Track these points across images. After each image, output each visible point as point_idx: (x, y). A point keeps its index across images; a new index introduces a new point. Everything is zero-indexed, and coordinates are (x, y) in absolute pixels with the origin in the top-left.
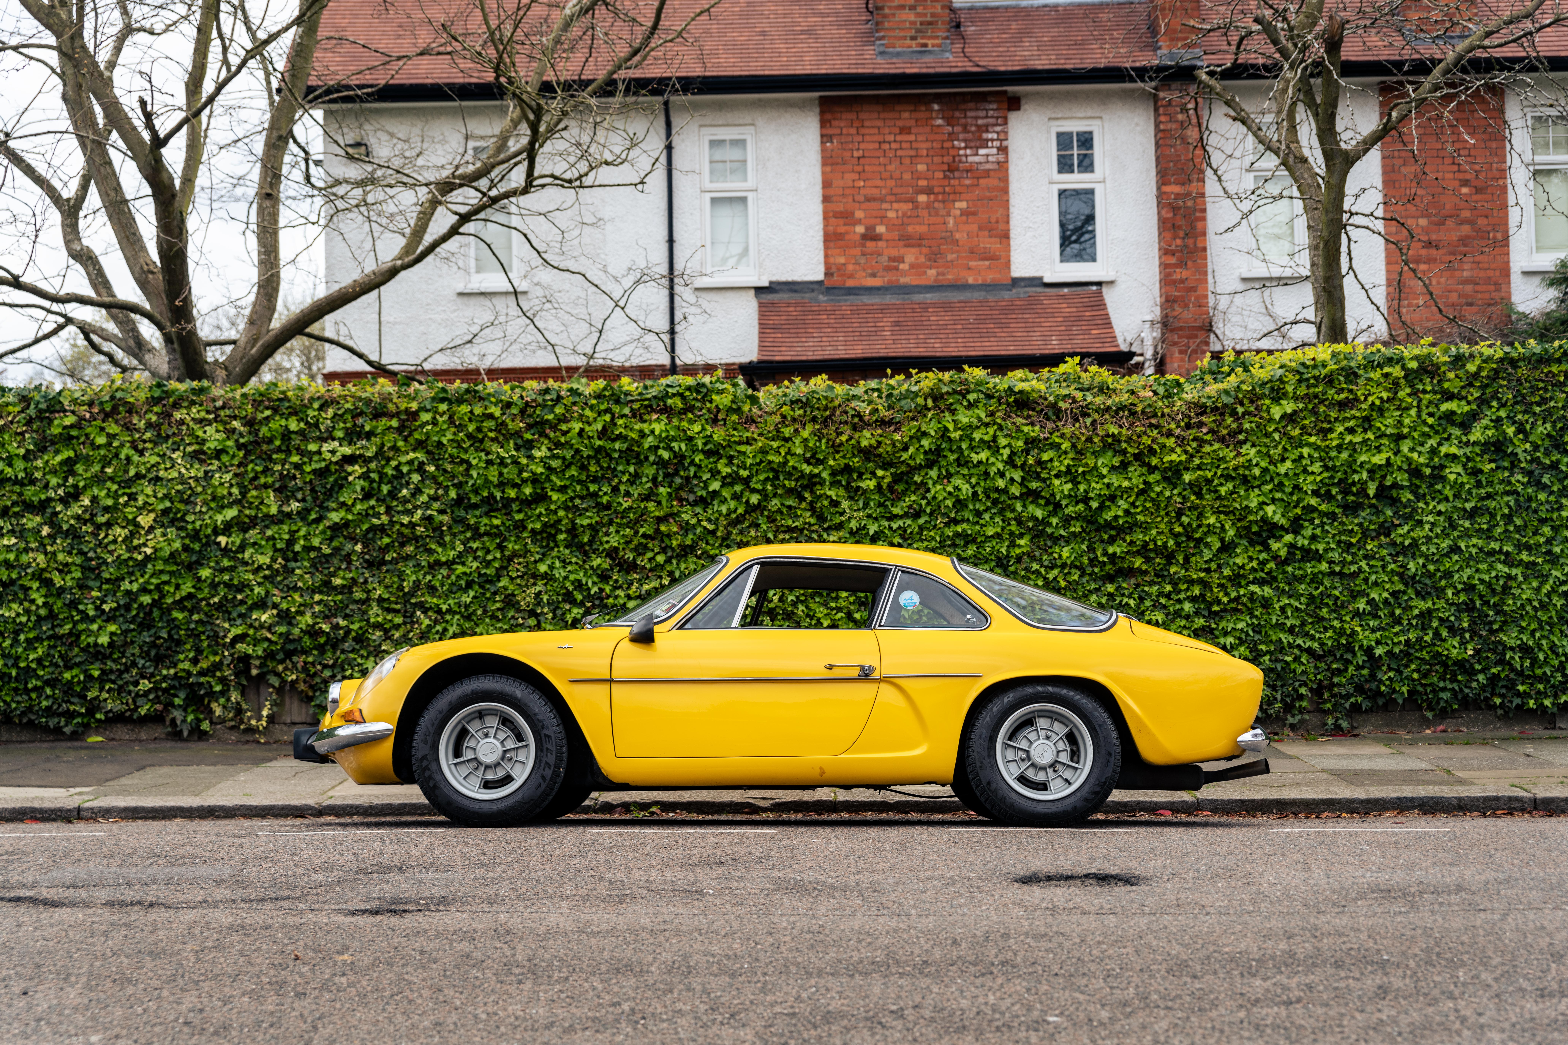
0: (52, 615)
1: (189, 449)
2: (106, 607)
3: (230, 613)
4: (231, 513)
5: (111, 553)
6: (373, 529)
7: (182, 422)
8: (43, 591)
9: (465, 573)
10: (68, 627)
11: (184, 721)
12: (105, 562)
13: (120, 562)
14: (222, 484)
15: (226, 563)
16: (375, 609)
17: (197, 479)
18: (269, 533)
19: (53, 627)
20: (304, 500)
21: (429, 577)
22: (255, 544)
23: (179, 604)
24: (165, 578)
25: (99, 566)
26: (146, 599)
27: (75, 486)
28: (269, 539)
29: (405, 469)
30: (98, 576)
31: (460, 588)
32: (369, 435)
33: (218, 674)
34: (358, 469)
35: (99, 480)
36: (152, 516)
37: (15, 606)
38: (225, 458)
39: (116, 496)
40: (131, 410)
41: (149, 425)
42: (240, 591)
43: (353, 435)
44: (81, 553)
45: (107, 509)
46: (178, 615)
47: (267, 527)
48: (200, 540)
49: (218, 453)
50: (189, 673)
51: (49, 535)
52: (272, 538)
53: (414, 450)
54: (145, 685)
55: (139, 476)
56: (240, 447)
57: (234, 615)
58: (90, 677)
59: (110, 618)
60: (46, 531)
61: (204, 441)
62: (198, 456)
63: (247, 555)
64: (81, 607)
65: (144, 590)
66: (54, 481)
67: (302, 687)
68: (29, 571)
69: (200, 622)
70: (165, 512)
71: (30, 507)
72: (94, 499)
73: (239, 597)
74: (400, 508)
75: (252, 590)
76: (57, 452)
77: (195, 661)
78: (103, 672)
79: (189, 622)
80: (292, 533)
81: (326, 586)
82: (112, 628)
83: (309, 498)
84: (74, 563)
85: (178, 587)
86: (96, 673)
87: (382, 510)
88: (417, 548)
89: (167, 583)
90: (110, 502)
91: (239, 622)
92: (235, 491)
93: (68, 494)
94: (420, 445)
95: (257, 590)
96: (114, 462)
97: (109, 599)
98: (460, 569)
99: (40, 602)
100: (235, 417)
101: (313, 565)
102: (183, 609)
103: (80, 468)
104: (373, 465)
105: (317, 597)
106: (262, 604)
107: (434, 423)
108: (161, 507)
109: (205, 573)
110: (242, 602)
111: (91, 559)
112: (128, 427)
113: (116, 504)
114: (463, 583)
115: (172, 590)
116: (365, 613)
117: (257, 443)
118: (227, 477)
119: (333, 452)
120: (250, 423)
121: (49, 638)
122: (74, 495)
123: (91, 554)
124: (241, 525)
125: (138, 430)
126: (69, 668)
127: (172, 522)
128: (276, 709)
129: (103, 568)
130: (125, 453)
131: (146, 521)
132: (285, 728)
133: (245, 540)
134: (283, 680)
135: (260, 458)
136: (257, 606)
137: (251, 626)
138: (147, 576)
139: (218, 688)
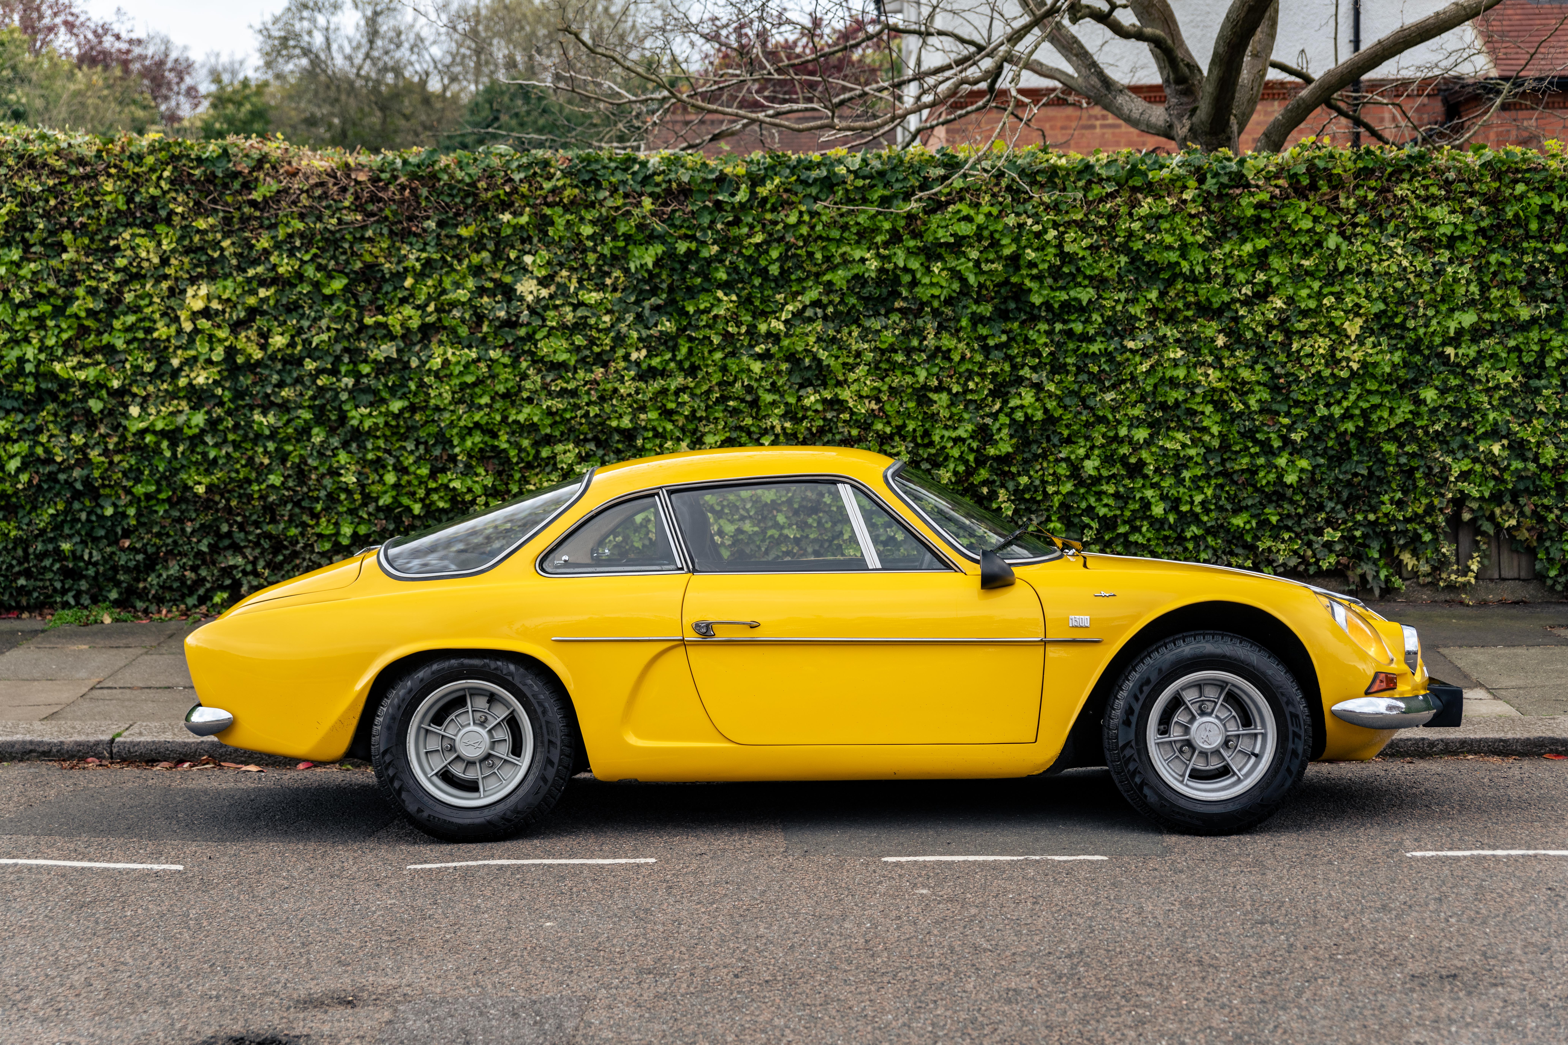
0: (1225, 446)
1: (1412, 235)
2: (1296, 437)
3: (1447, 443)
4: (1468, 319)
5: (1307, 369)
7: (1403, 200)
8: (1218, 418)
10: (1246, 460)
11: (1376, 577)
12: (1297, 380)
13: (1318, 380)
14: (1456, 280)
15: (1454, 382)
17: (1419, 275)
18: (1512, 343)
19: (1223, 461)
20: (1553, 300)
22: (1491, 356)
23: (1391, 434)
24: (1376, 400)
25: (1289, 384)
26: (1350, 427)
27: (1268, 284)
28: (1510, 351)
30: (1287, 398)
33: (1428, 520)
35: (1298, 275)
36: (1359, 321)
37: (1180, 436)
38: (1462, 248)
39: (1320, 295)
40: (1336, 183)
41: (1362, 203)
42: (1466, 416)
44: (1269, 369)
45: (1305, 313)
46: (1390, 447)
47: (1507, 335)
48: (1420, 352)
49: (1451, 242)
50: (1393, 520)
51: (1226, 347)
52: (1517, 349)
54: (1331, 534)
55: (1349, 270)
56: (1481, 231)
57: (1455, 445)
58: (1263, 523)
59: (1296, 450)
60: (1221, 341)
61: (1435, 225)
62: (1426, 245)
63: (1480, 370)
64: (1260, 436)
65: (1347, 416)
66: (1241, 277)
67: (1523, 535)
68: (1198, 391)
69: (1413, 455)
70: (1378, 316)
71: (1205, 310)
72: (1290, 301)
73: (1464, 424)
75: (1484, 416)
76: (1244, 240)
77: (1400, 504)
78: (1282, 518)
79: (1398, 456)
80: (1542, 342)
82: (1304, 463)
83: (1560, 298)
84: (1259, 383)
85: (1392, 411)
86: (1274, 519)
89: (1375, 407)
90: (1312, 304)
92: (1474, 288)
93: (1256, 295)
95: (1492, 416)
96: (1316, 254)
97: (1299, 426)
99: (1215, 430)
100: (1472, 194)
101: (1564, 385)
102: (1396, 439)
103: (1275, 262)
105: (1563, 424)
106: (1494, 434)
108: (1374, 309)
109: (1429, 395)
110: (1469, 431)
111: (1279, 377)
112: (1334, 208)
113: (1320, 305)
115: (1386, 415)
117: (1499, 227)
118: (1464, 271)
120: (1492, 201)
121: (1217, 475)
122: (1263, 294)
123: (1278, 370)
124: (1477, 333)
125: (1348, 212)
126: (1236, 512)
127: (1383, 329)
128: (1486, 562)
129: (1294, 387)
130: (1333, 240)
131: (1353, 328)
132: (1491, 585)
133: (1479, 352)
134: (1498, 526)
135: (1504, 246)
136: (1486, 436)
137: (1475, 460)
138: (1352, 398)
139: (1427, 537)
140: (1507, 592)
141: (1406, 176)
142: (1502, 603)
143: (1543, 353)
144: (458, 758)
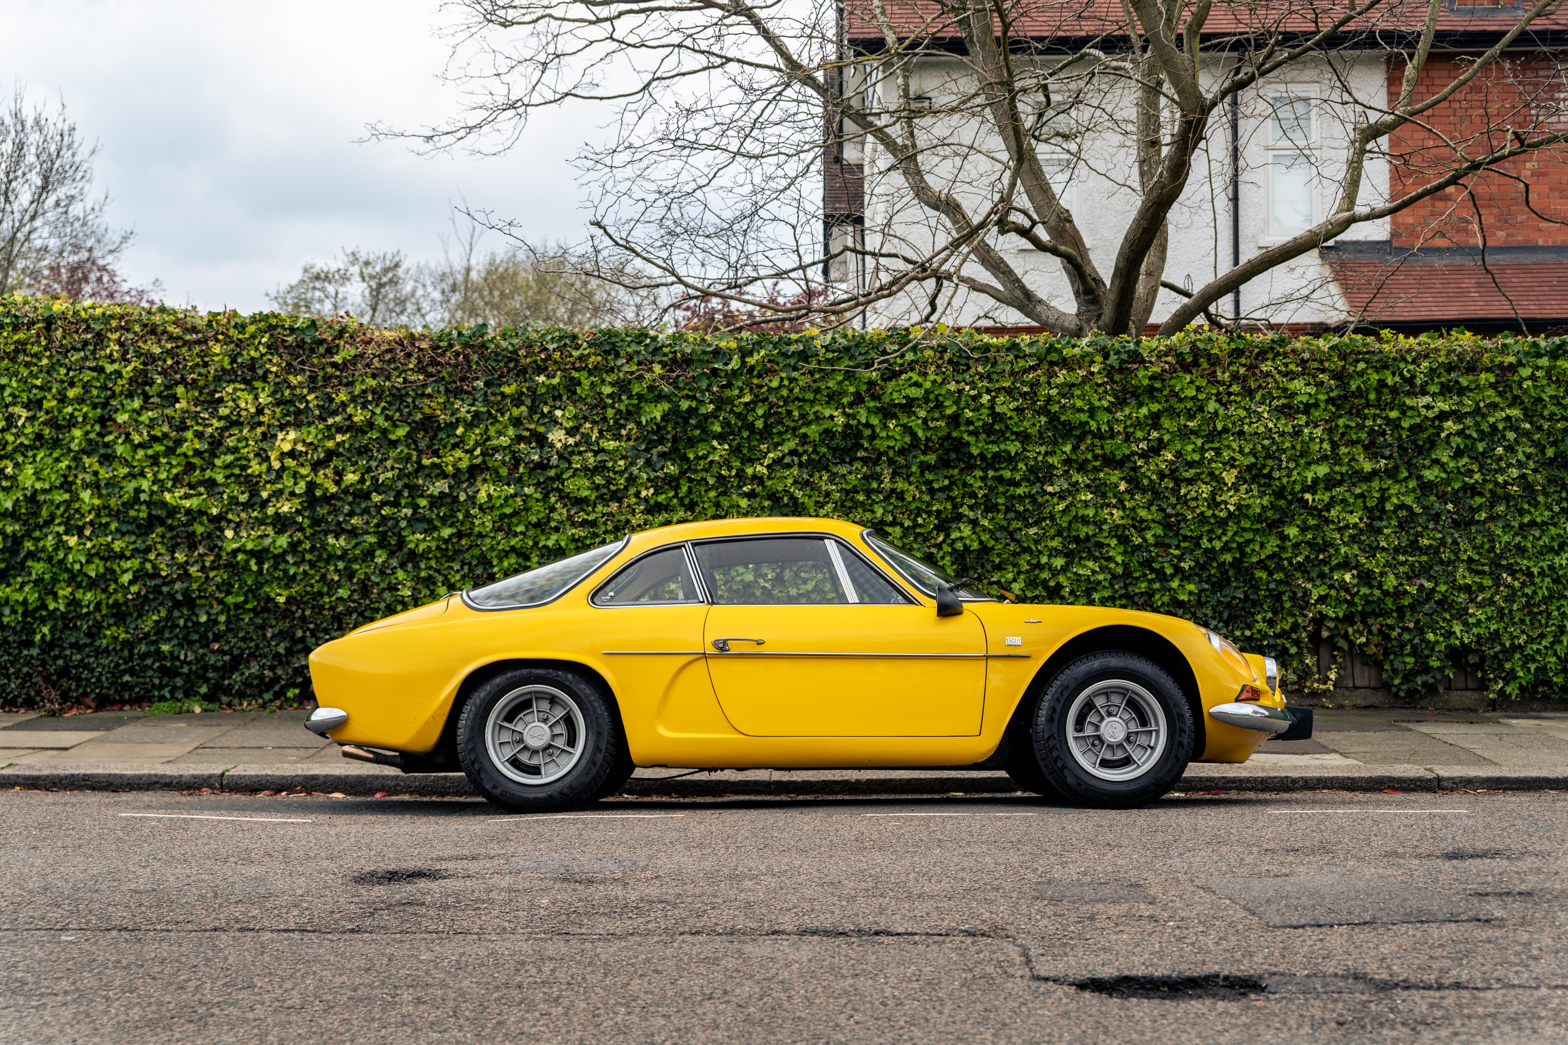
0: (1127, 573)
1: (1275, 403)
2: (1185, 565)
3: (1308, 572)
4: (1322, 470)
5: (1193, 509)
6: (1465, 488)
7: (1268, 374)
8: (1121, 549)
9: (1558, 535)
10: (1144, 585)
12: (1185, 519)
13: (1202, 519)
14: (1312, 439)
15: (1312, 522)
16: (1461, 570)
17: (1282, 434)
18: (1358, 491)
19: (1126, 586)
20: (1390, 457)
21: (1518, 539)
22: (1342, 501)
23: (1262, 564)
24: (1249, 536)
25: (1179, 522)
26: (1228, 558)
27: (1160, 440)
28: (1357, 497)
29: (1501, 426)
30: (1177, 534)
31: (1551, 549)
32: (1462, 391)
33: (1294, 636)
34: (1450, 425)
35: (1184, 434)
36: (1235, 472)
37: (1090, 564)
38: (1316, 413)
39: (1202, 450)
40: (1214, 361)
41: (1235, 377)
42: (1322, 550)
43: (1446, 390)
44: (1162, 510)
45: (1191, 464)
46: (1262, 574)
47: (1354, 485)
48: (1284, 498)
49: (1307, 409)
50: (1265, 636)
51: (1127, 491)
52: (1362, 496)
53: (1510, 406)
55: (1225, 430)
56: (1330, 400)
57: (1314, 575)
59: (1186, 577)
60: (1123, 487)
61: (1294, 395)
62: (1287, 411)
63: (1333, 513)
64: (1156, 565)
65: (1226, 548)
66: (1139, 434)
67: (1372, 650)
68: (1105, 527)
69: (1280, 582)
70: (1249, 468)
71: (1110, 461)
72: (1179, 454)
73: (1321, 557)
74: (1494, 466)
75: (1337, 550)
76: (1141, 405)
77: (1271, 623)
79: (1268, 582)
80: (1382, 490)
81: (1414, 547)
82: (1192, 587)
83: (1395, 455)
84: (1154, 521)
85: (1262, 545)
87: (1475, 467)
88: (1508, 507)
89: (1248, 542)
90: (1196, 457)
91: (1318, 582)
92: (1326, 446)
93: (1151, 449)
94: (1515, 401)
95: (1343, 550)
96: (1199, 417)
97: (1187, 557)
98: (1553, 531)
99: (1119, 559)
100: (1323, 371)
101: (1401, 525)
102: (1266, 568)
103: (1166, 422)
104: (1469, 422)
105: (1402, 558)
106: (1345, 565)
107: (1533, 377)
108: (1247, 462)
109: (1292, 532)
110: (1325, 562)
111: (1170, 516)
112: (1213, 380)
113: (1203, 458)
114: (1555, 545)
115: (1257, 548)
116: (1452, 574)
117: (1345, 397)
118: (1318, 432)
119: (1428, 407)
120: (1339, 376)
121: (1121, 597)
122: (1156, 449)
123: (1169, 511)
124: (1330, 483)
125: (1224, 383)
127: (1254, 479)
128: (1342, 672)
129: (1183, 525)
130: (1212, 406)
131: (1230, 477)
132: (1347, 693)
133: (1332, 498)
134: (1351, 643)
135: (1350, 412)
136: (1339, 566)
137: (1331, 587)
138: (1230, 534)
139: (1293, 650)
140: (1360, 698)
141: (1270, 356)
142: (1356, 707)
143: (1383, 499)
144: (526, 748)
